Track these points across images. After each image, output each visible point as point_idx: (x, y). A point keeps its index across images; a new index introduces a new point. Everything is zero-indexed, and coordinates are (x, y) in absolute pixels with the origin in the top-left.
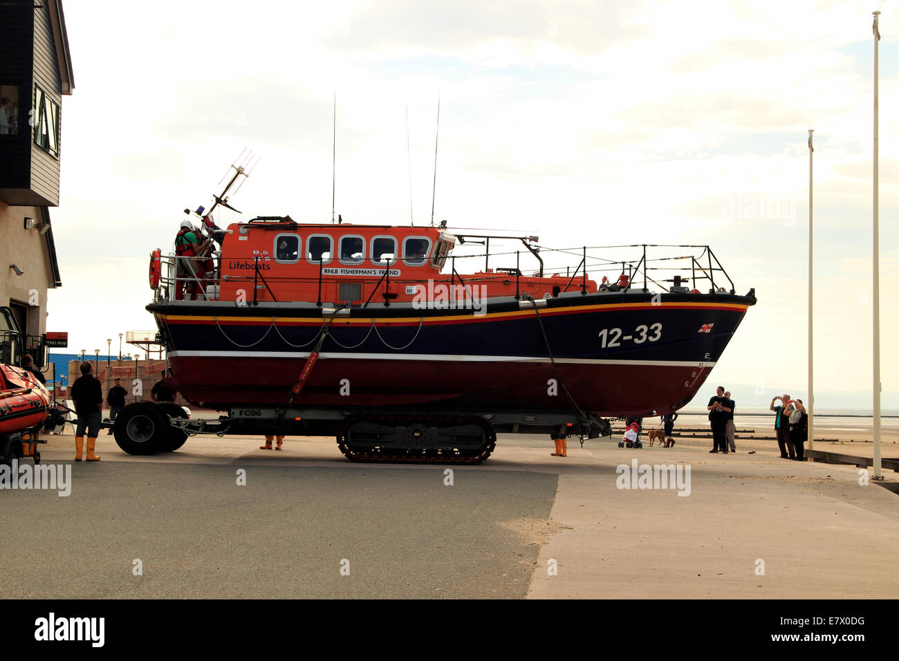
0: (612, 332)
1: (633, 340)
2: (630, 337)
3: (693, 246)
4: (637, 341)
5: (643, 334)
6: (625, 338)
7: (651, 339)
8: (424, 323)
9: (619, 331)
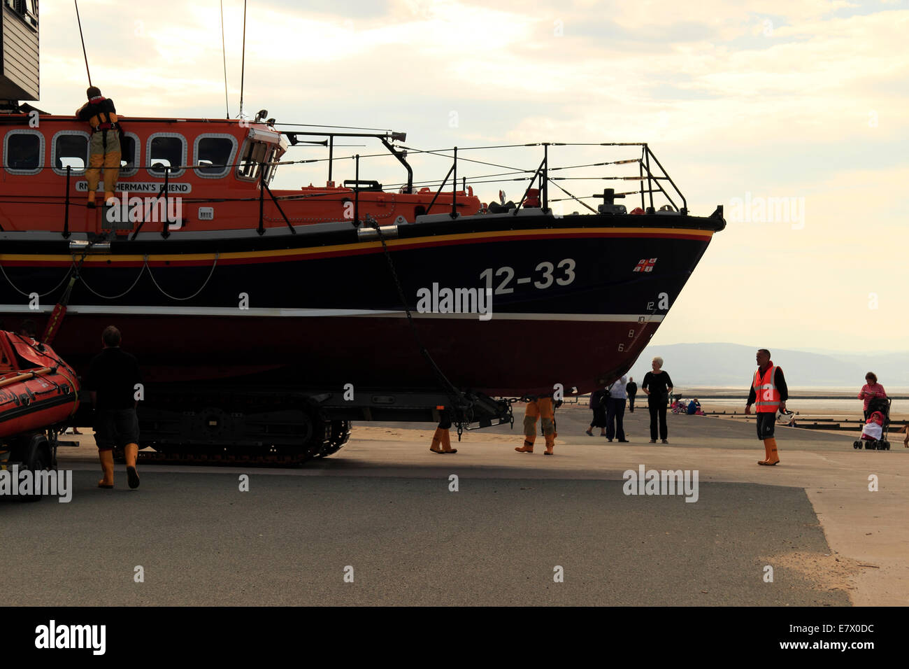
0: (499, 273)
1: (532, 283)
2: (528, 280)
3: (622, 144)
4: (538, 285)
5: (548, 275)
6: (520, 281)
7: (560, 282)
8: (219, 261)
9: (511, 272)
